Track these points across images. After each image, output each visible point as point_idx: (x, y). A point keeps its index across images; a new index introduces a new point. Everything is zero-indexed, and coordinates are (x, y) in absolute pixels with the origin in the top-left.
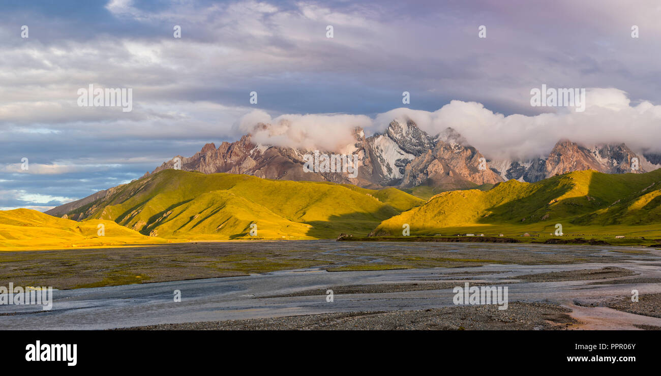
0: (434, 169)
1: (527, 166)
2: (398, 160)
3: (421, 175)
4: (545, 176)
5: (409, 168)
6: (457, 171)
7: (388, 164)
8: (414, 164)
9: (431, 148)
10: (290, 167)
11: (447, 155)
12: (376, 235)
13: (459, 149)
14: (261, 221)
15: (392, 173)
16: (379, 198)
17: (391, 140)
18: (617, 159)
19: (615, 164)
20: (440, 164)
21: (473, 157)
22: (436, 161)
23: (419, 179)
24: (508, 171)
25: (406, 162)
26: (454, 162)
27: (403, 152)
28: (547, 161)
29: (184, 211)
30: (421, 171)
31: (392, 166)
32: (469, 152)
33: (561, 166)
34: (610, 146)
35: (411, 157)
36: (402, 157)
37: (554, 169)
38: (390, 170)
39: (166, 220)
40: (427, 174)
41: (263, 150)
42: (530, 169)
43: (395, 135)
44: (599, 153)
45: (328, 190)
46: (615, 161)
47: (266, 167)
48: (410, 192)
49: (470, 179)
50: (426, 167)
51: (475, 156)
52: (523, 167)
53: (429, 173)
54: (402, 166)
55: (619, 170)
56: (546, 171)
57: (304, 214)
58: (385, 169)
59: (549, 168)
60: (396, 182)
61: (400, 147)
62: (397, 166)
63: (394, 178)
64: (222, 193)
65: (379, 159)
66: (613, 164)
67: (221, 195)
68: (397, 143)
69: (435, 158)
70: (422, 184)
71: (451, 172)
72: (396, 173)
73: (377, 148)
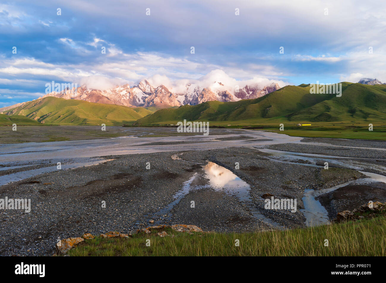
0: (156, 100)
1: (191, 99)
2: (143, 97)
3: (151, 103)
4: (198, 103)
5: (146, 100)
6: (165, 101)
7: (139, 98)
8: (148, 98)
9: (155, 92)
10: (101, 98)
11: (161, 95)
12: (135, 125)
13: (166, 93)
14: (89, 118)
15: (140, 101)
16: (136, 111)
17: (140, 90)
18: (225, 97)
19: (224, 98)
20: (158, 98)
21: (171, 96)
22: (157, 97)
23: (151, 104)
24: (184, 101)
25: (146, 97)
26: (164, 98)
27: (144, 94)
28: (198, 97)
29: (56, 113)
30: (151, 101)
31: (140, 99)
32: (169, 94)
33: (204, 99)
34: (222, 92)
35: (147, 96)
36: (144, 96)
37: (201, 100)
38: (139, 101)
39: (48, 117)
40: (153, 102)
41: (90, 91)
42: (192, 100)
43: (141, 87)
44: (218, 94)
45: (116, 108)
46: (224, 97)
47: (91, 98)
48: (147, 109)
49: (169, 104)
50: (153, 99)
51: (172, 96)
52: (190, 100)
53: (154, 102)
54: (144, 99)
55: (225, 100)
56: (198, 101)
57: (106, 116)
58: (137, 100)
59: (199, 100)
60: (142, 105)
61: (143, 92)
62: (142, 99)
63: (141, 104)
64: (73, 107)
65: (135, 96)
66: (223, 98)
67: (73, 108)
68: (142, 90)
69: (156, 96)
70: (152, 106)
71: (162, 102)
72: (142, 102)
73: (134, 92)
